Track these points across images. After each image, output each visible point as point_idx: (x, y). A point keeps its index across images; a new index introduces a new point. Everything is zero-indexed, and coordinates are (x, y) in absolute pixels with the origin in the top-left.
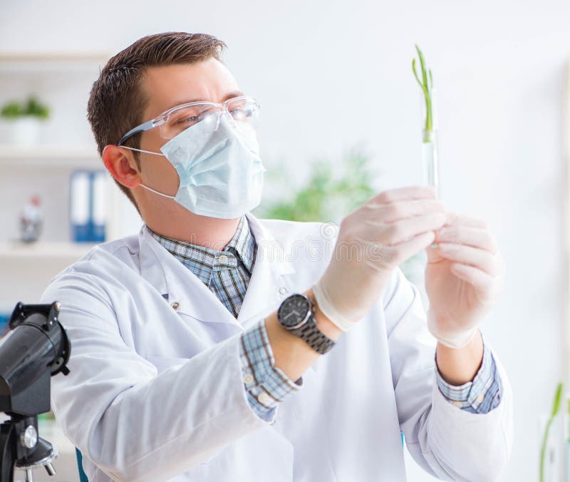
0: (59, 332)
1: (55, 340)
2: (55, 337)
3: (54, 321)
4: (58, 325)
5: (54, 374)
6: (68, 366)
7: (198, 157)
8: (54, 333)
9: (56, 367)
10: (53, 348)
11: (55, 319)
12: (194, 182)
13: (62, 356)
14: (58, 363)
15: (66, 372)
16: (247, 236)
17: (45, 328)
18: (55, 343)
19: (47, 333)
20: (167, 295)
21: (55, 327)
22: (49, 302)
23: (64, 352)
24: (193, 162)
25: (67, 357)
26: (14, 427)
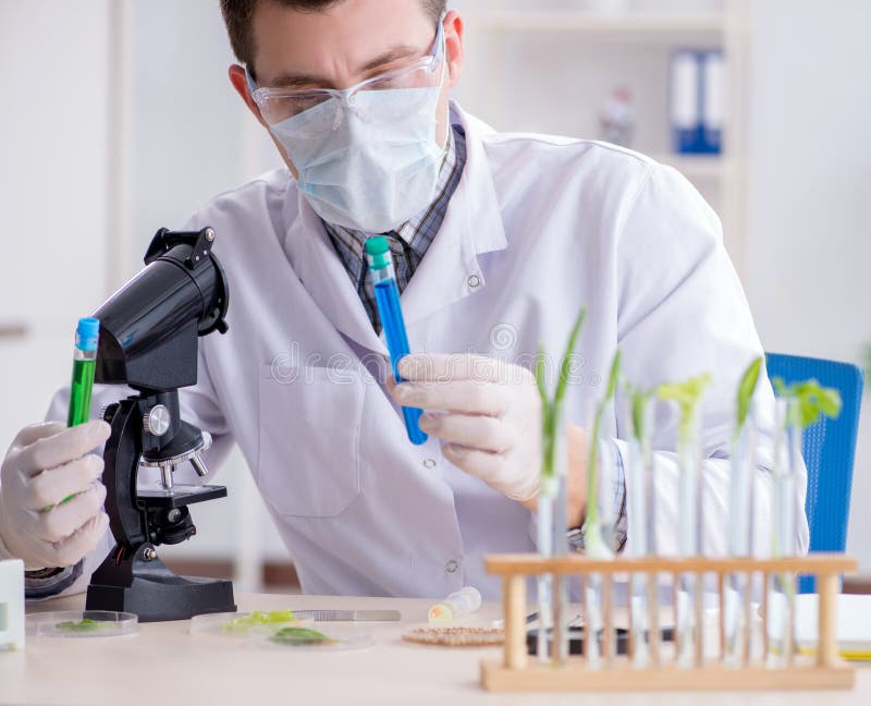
0: (211, 273)
1: (204, 283)
2: (204, 279)
3: (202, 257)
4: (209, 262)
5: (203, 333)
8: (203, 272)
9: (211, 321)
10: (199, 295)
11: (205, 252)
13: (218, 305)
14: (213, 316)
15: (223, 329)
17: (189, 265)
18: (203, 290)
19: (191, 273)
21: (205, 265)
23: (219, 301)
25: (223, 308)
26: (137, 405)
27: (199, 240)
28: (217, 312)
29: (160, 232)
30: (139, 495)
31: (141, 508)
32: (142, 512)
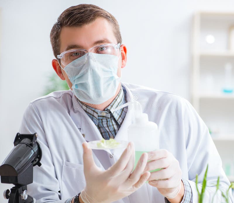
1: (35, 150)
4: (36, 144)
8: (35, 147)
9: (35, 163)
10: (34, 154)
11: (35, 141)
15: (40, 165)
19: (32, 147)
20: (80, 129)
23: (39, 156)
26: (18, 190)
27: (34, 138)
28: (37, 160)
29: (18, 134)
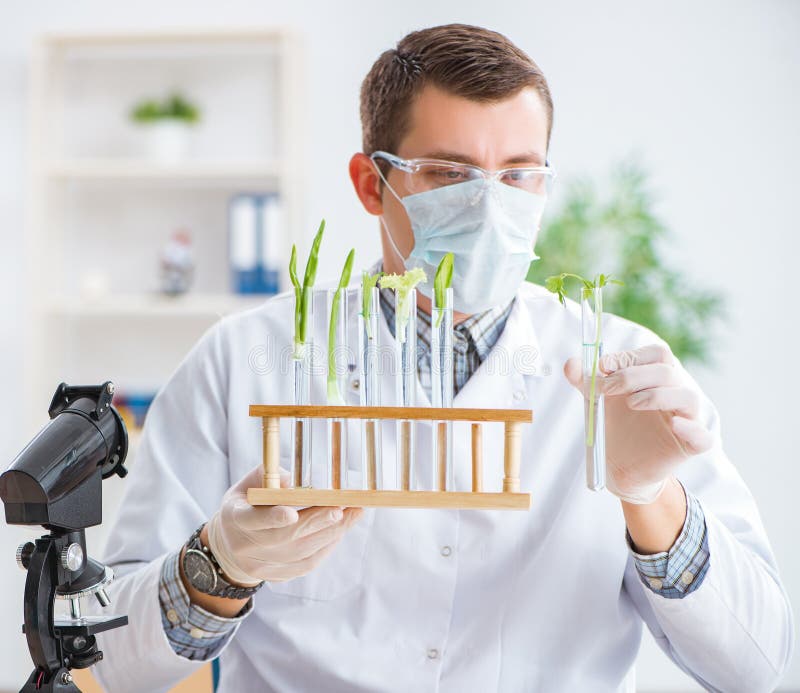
0: (112, 421)
1: (107, 431)
2: (107, 427)
3: (105, 408)
4: (110, 413)
5: (106, 476)
6: (125, 465)
7: (442, 227)
8: (106, 422)
9: (110, 467)
10: (104, 443)
11: (107, 405)
12: (426, 258)
13: (117, 452)
14: (112, 462)
15: (122, 473)
16: (499, 317)
17: (94, 416)
18: (106, 437)
19: (97, 423)
21: (107, 416)
22: (99, 383)
23: (119, 448)
24: (434, 232)
25: (122, 454)
26: (54, 544)
27: (103, 394)
28: (116, 458)
29: (61, 386)
30: (56, 624)
31: (57, 637)
32: (57, 639)
